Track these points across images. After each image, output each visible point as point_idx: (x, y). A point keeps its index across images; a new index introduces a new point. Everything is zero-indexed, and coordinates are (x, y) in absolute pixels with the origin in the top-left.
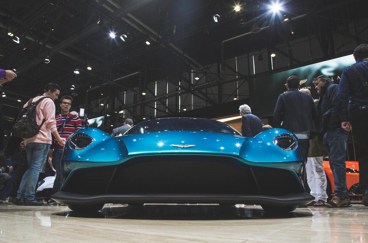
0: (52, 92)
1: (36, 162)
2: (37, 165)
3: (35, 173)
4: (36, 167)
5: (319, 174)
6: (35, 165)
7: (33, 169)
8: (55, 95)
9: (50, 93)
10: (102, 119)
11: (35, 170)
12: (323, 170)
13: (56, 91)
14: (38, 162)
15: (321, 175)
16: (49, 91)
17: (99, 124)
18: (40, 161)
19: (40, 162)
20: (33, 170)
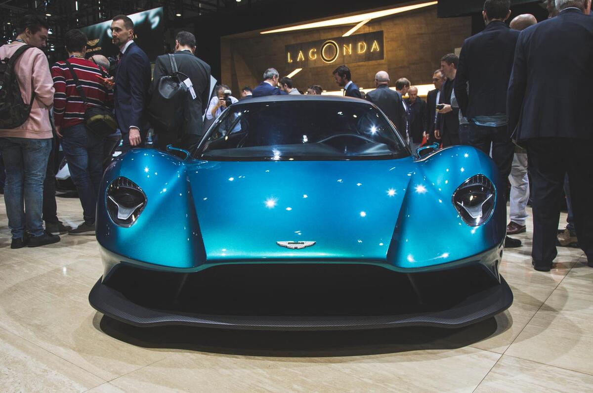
0: (34, 33)
1: (33, 172)
2: (36, 177)
3: (36, 191)
4: (36, 180)
5: (517, 182)
6: (32, 177)
7: (31, 184)
8: (39, 39)
9: (28, 34)
10: (157, 14)
11: (35, 186)
12: (526, 173)
13: (40, 30)
14: (37, 172)
15: (519, 183)
16: (27, 31)
17: (154, 22)
18: (39, 170)
19: (39, 172)
20: (32, 186)
